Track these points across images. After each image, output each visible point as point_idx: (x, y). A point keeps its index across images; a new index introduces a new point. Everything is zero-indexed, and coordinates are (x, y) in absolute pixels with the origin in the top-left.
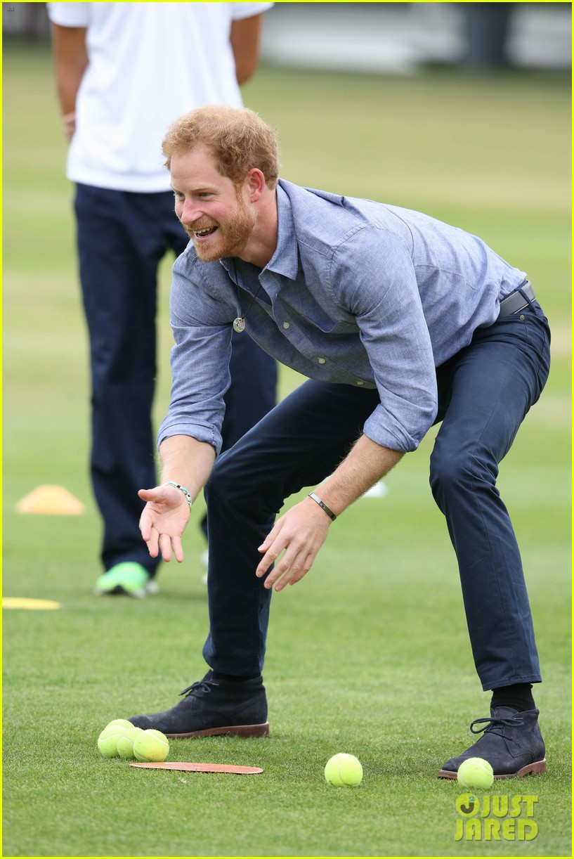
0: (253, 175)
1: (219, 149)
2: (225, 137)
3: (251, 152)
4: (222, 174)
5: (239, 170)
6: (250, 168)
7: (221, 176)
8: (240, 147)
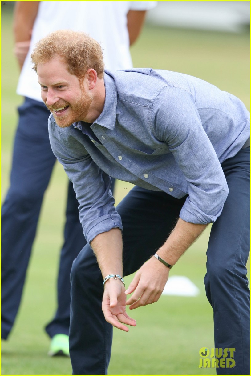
0: (90, 73)
1: (69, 58)
2: (72, 50)
3: (88, 59)
4: (71, 73)
5: (81, 71)
6: (88, 68)
7: (70, 75)
8: (81, 56)
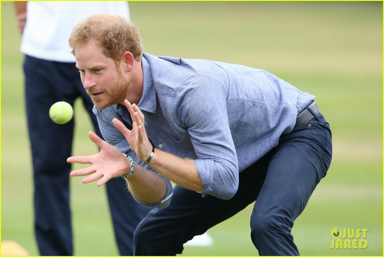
0: (126, 56)
1: (104, 41)
2: (107, 33)
3: (123, 41)
4: (107, 56)
5: (117, 53)
6: (124, 51)
7: (106, 58)
8: (117, 39)
